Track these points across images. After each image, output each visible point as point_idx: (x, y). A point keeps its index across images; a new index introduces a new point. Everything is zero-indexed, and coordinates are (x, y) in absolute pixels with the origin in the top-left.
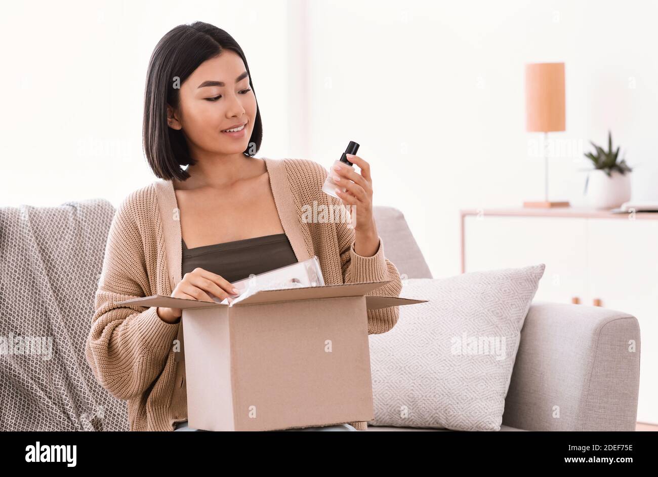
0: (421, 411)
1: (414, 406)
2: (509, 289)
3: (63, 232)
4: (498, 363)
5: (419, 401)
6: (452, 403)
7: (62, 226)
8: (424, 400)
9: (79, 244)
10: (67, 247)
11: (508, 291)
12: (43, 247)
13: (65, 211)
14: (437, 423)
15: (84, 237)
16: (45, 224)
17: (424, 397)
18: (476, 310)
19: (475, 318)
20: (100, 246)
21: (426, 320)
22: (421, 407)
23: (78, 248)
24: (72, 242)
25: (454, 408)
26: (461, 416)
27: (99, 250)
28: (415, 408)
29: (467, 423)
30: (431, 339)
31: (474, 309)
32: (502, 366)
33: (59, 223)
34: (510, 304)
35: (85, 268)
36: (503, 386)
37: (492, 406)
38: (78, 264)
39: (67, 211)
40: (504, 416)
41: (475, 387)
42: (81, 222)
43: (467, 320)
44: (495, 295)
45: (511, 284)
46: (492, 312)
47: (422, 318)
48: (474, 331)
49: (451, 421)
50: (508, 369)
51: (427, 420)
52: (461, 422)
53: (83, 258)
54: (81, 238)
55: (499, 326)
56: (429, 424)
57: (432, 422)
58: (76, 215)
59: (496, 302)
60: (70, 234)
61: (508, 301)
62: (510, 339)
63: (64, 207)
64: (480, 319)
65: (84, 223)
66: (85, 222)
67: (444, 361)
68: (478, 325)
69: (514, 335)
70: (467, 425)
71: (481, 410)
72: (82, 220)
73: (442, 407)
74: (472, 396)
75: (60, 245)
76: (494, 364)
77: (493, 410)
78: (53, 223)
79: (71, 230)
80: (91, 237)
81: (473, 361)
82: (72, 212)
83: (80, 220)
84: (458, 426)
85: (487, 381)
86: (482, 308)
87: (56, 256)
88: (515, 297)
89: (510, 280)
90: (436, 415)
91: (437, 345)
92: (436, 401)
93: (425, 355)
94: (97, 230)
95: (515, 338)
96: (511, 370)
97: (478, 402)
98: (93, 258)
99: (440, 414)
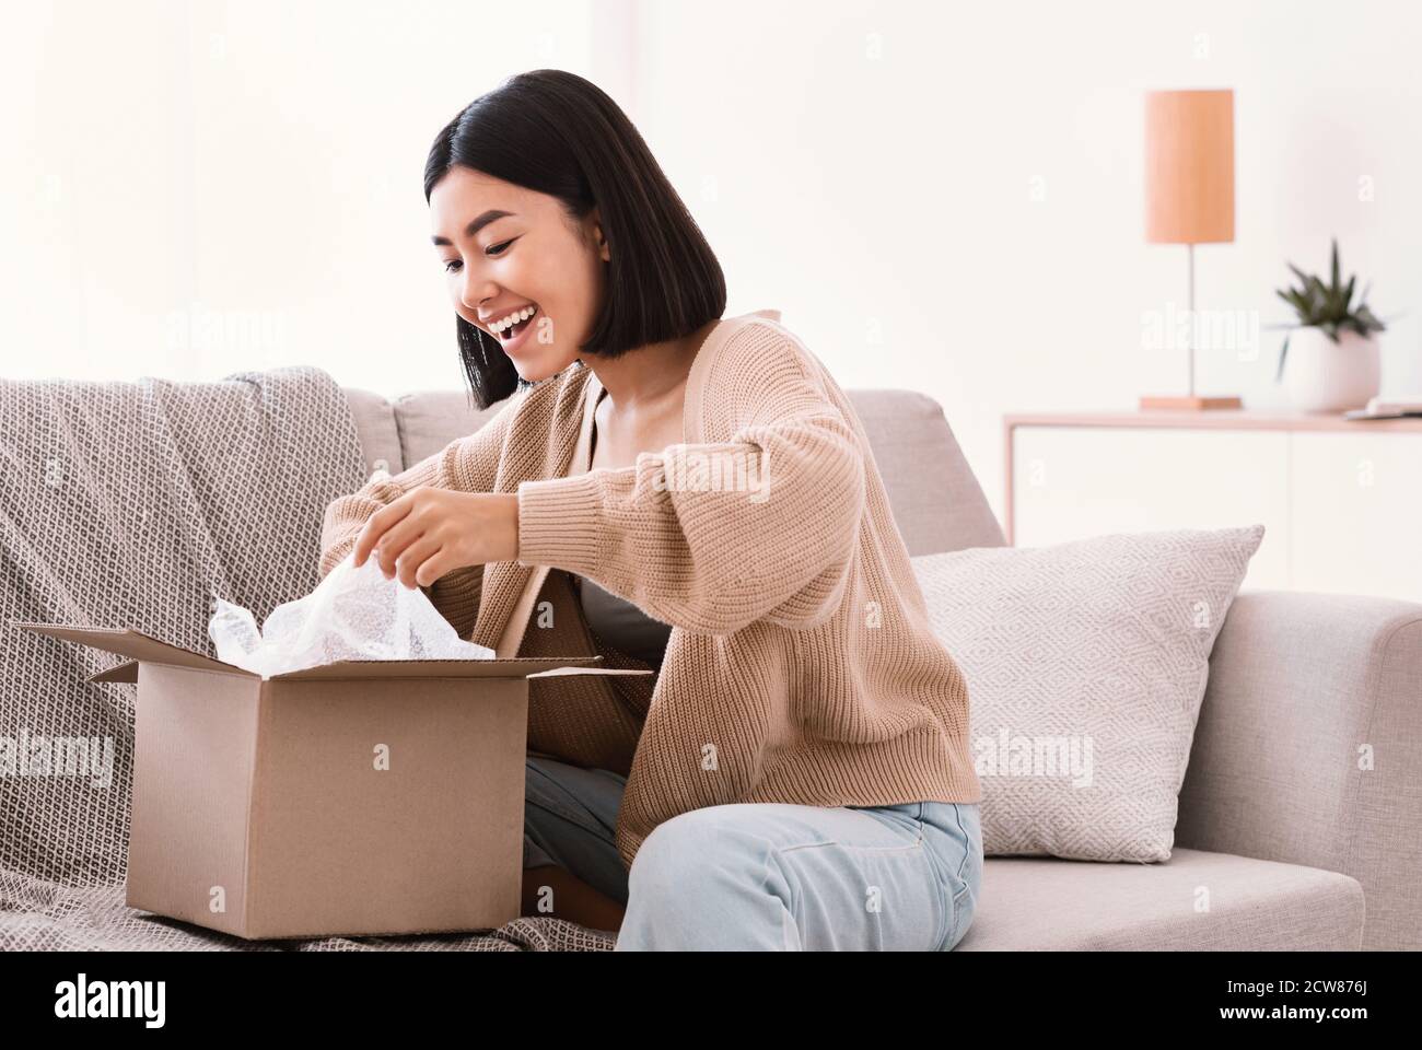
0: (1001, 821)
1: (985, 811)
2: (1187, 572)
3: (234, 437)
4: (1165, 723)
5: (998, 800)
6: (1067, 803)
7: (231, 424)
8: (1008, 797)
9: (271, 463)
10: (245, 467)
11: (1185, 574)
12: (194, 467)
13: (237, 392)
14: (1035, 846)
15: (281, 447)
16: (196, 419)
17: (1008, 792)
18: (1117, 610)
19: (1116, 627)
20: (314, 467)
21: (1011, 632)
22: (1002, 812)
23: (268, 470)
24: (256, 457)
25: (1072, 814)
26: (1088, 829)
27: (313, 475)
28: (989, 816)
29: (1100, 844)
30: (1023, 671)
31: (1114, 609)
32: (1173, 728)
33: (224, 418)
34: (1188, 601)
35: (285, 514)
36: (1174, 769)
37: (1154, 810)
38: (269, 504)
39: (240, 392)
40: (1177, 831)
41: (1115, 768)
42: (272, 415)
43: (1099, 632)
44: (1157, 581)
45: (1192, 561)
46: (1151, 616)
47: (1002, 628)
48: (1114, 654)
49: (1065, 840)
50: (1184, 734)
51: (1013, 840)
52: (1088, 842)
53: (279, 493)
54: (274, 449)
55: (1166, 645)
56: (1018, 848)
57: (1024, 844)
58: (259, 401)
59: (1159, 596)
60: (249, 440)
61: (1186, 596)
62: (1188, 673)
63: (232, 382)
64: (1125, 629)
65: (278, 418)
66: (281, 415)
67: (1051, 717)
68: (1123, 643)
69: (1194, 667)
70: (1100, 848)
71: (1130, 817)
72: (275, 411)
73: (1047, 813)
74: (1110, 788)
75: (229, 464)
76: (1156, 724)
77: (1156, 817)
78: (212, 418)
79: (252, 433)
80: (296, 447)
81: (1112, 716)
82: (251, 395)
83: (271, 412)
84: (1080, 852)
85: (1142, 758)
86: (1129, 608)
87: (223, 487)
88: (1198, 589)
89: (1188, 553)
90: (1033, 828)
91: (1035, 684)
92: (1034, 798)
93: (1009, 704)
94: (306, 433)
95: (1197, 672)
96: (1191, 737)
97: (1124, 800)
98: (302, 493)
99: (1042, 826)
